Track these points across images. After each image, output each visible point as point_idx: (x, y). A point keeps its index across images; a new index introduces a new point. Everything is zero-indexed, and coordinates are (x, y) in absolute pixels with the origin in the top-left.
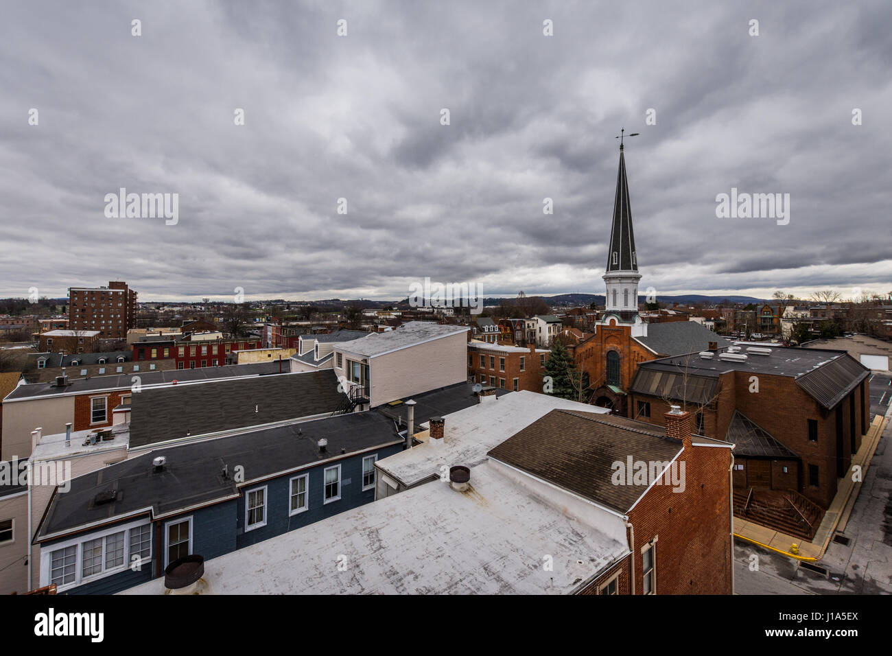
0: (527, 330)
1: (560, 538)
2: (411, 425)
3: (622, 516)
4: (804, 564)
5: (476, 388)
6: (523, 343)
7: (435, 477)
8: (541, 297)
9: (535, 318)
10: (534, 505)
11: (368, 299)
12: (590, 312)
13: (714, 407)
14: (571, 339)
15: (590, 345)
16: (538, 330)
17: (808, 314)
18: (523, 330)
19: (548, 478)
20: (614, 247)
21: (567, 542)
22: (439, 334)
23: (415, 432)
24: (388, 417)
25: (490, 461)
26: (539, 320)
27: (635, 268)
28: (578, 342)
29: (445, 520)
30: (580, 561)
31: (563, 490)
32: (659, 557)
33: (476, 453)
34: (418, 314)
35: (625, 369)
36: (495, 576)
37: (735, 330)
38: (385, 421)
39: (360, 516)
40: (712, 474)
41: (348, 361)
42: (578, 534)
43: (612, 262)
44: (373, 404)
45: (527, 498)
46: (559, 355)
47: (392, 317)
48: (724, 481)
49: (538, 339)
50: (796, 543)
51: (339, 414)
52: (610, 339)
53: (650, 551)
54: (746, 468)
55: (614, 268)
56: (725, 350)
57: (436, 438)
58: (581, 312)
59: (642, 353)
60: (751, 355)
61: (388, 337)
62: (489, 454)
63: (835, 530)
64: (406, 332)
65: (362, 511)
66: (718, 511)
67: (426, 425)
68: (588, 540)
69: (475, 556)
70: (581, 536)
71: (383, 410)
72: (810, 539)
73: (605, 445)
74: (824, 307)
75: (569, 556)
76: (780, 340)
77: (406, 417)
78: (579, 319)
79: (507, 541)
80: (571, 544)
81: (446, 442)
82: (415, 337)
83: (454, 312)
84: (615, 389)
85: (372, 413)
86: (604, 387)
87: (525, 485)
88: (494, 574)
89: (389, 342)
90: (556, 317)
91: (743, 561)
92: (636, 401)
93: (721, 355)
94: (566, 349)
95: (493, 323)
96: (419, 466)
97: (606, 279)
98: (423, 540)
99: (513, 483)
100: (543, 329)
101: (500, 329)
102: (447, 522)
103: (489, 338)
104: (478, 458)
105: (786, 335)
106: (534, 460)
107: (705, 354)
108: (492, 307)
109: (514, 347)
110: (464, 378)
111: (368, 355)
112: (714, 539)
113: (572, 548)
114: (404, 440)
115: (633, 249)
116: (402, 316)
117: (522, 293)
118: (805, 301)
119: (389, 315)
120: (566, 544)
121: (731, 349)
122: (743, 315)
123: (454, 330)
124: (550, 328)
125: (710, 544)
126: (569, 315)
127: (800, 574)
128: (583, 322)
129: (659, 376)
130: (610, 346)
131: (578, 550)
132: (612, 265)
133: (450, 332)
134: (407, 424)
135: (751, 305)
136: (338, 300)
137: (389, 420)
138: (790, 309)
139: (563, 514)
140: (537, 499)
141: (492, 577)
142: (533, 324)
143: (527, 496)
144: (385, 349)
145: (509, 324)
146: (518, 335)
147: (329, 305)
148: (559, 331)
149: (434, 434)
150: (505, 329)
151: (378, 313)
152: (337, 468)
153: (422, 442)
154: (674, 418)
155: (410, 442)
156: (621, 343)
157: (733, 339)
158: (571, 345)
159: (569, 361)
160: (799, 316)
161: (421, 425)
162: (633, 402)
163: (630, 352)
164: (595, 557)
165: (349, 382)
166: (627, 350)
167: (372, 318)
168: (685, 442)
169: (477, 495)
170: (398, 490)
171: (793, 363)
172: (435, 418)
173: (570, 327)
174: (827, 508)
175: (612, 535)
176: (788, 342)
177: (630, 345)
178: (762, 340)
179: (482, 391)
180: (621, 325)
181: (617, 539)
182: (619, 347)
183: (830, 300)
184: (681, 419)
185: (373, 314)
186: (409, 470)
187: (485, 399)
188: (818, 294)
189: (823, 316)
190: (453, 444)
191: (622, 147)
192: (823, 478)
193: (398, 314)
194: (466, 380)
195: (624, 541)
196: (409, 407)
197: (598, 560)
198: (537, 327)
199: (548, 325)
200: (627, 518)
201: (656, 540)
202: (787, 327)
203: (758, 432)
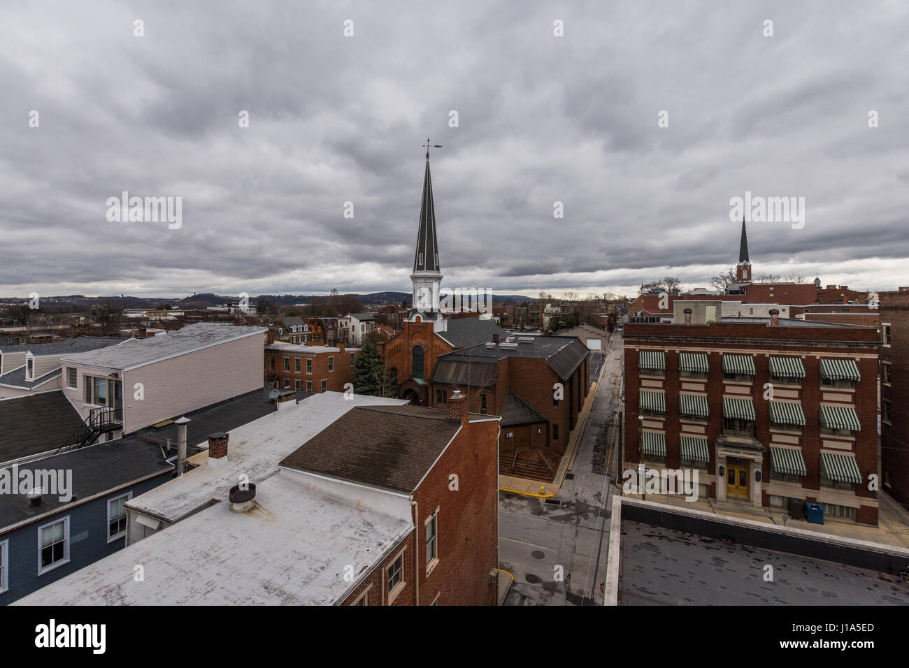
0: (339, 328)
1: (351, 533)
2: (183, 448)
3: (408, 497)
4: (548, 501)
5: (274, 395)
6: (334, 343)
7: (213, 502)
8: (357, 295)
9: (349, 316)
10: (327, 506)
11: (132, 296)
12: (401, 310)
13: (492, 388)
14: (383, 337)
15: (398, 341)
16: (351, 328)
17: (559, 309)
18: (335, 329)
19: (342, 476)
20: (421, 248)
21: (357, 534)
22: (228, 337)
23: (189, 454)
24: (150, 443)
25: (281, 472)
26: (353, 319)
27: (438, 269)
28: (389, 339)
29: (220, 548)
30: (367, 549)
31: (357, 485)
32: (441, 524)
33: (268, 465)
34: (208, 313)
35: (428, 362)
36: (277, 591)
37: (514, 323)
38: (147, 448)
39: (92, 576)
40: (484, 444)
41: (88, 378)
42: (369, 524)
43: (418, 263)
44: (128, 429)
45: (321, 501)
46: (368, 352)
47: (171, 318)
48: (493, 448)
49: (351, 337)
50: (543, 485)
51: (69, 449)
52: (417, 334)
53: (433, 521)
54: (514, 435)
55: (420, 268)
56: (503, 340)
57: (218, 458)
58: (393, 310)
59: (443, 347)
60: (522, 344)
61: (153, 343)
62: (282, 463)
63: (567, 470)
64: (183, 336)
65: (95, 568)
66: (488, 474)
67: (205, 444)
68: (378, 527)
69: (255, 578)
70: (371, 525)
71: (145, 436)
72: (551, 481)
73: (399, 434)
74: (568, 305)
75: (358, 547)
76: (542, 331)
77: (175, 439)
78: (392, 317)
79: (294, 551)
80: (361, 535)
81: (230, 460)
82: (193, 342)
83: (257, 311)
84: (420, 381)
85: (126, 441)
86: (411, 380)
87: (320, 488)
88: (276, 590)
89: (155, 350)
90: (370, 315)
91: (510, 510)
92: (435, 389)
93: (500, 345)
94: (376, 346)
95: (302, 322)
96: (191, 495)
97: (414, 278)
98: (188, 579)
99: (307, 489)
100: (356, 326)
101: (310, 329)
102: (222, 550)
103: (297, 339)
104: (270, 471)
105: (546, 326)
106: (329, 462)
107: (490, 344)
108: (302, 305)
109: (323, 347)
110: (260, 384)
111: (119, 367)
112: (485, 498)
113: (361, 538)
114: (174, 468)
115: (436, 252)
116: (185, 317)
117: (335, 290)
118: (558, 300)
119: (166, 315)
120: (357, 536)
121: (508, 340)
122: (520, 310)
123: (247, 332)
124: (363, 326)
125: (482, 503)
126: (381, 312)
127: (545, 509)
128: (395, 319)
129: (454, 365)
130: (416, 341)
131: (368, 539)
132: (418, 265)
133: (243, 334)
134: (177, 446)
135: (526, 302)
136: (82, 297)
137: (153, 447)
138: (549, 306)
139: (357, 508)
140: (331, 500)
141: (272, 595)
142: (346, 323)
143: (321, 499)
144: (147, 359)
145: (320, 323)
146: (330, 334)
147: (63, 304)
148: (372, 329)
149: (214, 453)
150: (316, 329)
151: (148, 313)
152: (63, 522)
153: (198, 466)
154: (455, 401)
155: (181, 467)
156: (425, 338)
157: (512, 331)
158: (381, 343)
159: (379, 357)
160: (554, 311)
161: (198, 445)
162: (433, 392)
163: (432, 347)
164: (383, 541)
165: (88, 405)
166: (430, 346)
167: (137, 320)
168: (463, 421)
169: (264, 511)
170: (160, 528)
171: (547, 348)
172: (216, 434)
173: (382, 324)
174: (562, 455)
175: (399, 516)
176: (547, 332)
177: (432, 339)
178: (531, 331)
179: (280, 397)
180: (425, 321)
181: (403, 518)
182: (424, 342)
183: (572, 299)
184: (460, 401)
185: (139, 315)
186: (177, 501)
187: (282, 406)
188: (566, 295)
189: (568, 311)
190: (239, 461)
191: (428, 156)
192: (561, 433)
193: (179, 314)
194: (263, 386)
195: (409, 519)
196: (181, 427)
197: (385, 543)
198: (350, 326)
199: (361, 323)
200: (412, 496)
201: (437, 510)
202: (546, 319)
203: (523, 404)
